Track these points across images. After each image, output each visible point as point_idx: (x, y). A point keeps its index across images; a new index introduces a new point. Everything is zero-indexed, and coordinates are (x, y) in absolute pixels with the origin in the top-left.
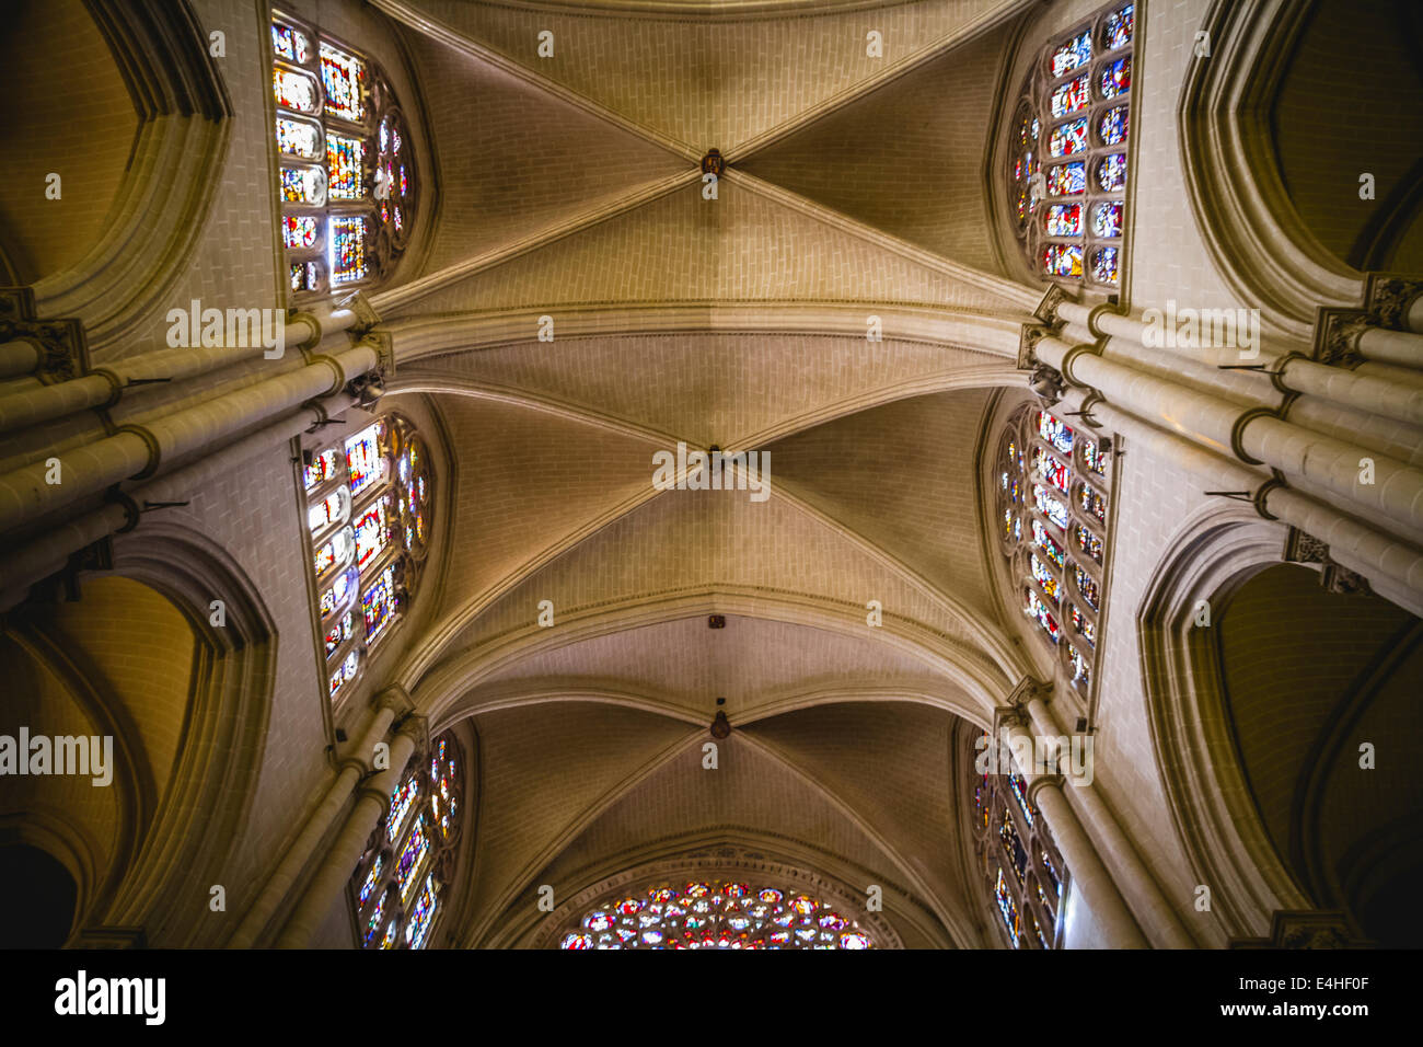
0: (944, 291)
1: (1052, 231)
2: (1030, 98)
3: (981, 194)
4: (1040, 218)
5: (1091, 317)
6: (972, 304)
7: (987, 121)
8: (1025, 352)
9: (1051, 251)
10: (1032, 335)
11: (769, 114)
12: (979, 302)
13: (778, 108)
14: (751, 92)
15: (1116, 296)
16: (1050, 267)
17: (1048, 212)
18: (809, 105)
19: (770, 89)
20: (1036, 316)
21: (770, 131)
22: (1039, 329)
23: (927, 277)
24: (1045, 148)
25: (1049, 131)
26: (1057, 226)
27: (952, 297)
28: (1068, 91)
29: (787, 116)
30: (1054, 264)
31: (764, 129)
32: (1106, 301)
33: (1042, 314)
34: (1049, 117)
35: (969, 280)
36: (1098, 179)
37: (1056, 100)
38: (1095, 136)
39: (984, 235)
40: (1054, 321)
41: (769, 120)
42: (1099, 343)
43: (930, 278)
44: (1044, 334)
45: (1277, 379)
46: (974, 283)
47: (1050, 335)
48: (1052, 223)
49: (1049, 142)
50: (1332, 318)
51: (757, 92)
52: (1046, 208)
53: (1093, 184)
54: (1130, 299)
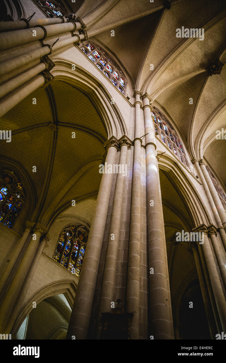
0: (103, 22)
1: (96, 52)
2: (121, 72)
3: (112, 49)
4: (100, 52)
5: (79, 37)
6: (96, 25)
7: (123, 63)
8: (81, 21)
9: (93, 48)
10: (83, 26)
11: (164, 27)
12: (95, 26)
13: (163, 29)
14: (170, 28)
15: (79, 45)
16: (90, 45)
17: (100, 55)
18: (158, 35)
19: (167, 32)
20: (86, 31)
21: (161, 23)
22: (83, 28)
23: (108, 22)
24: (111, 65)
25: (113, 68)
26: (96, 53)
27: (100, 22)
28: (117, 77)
29: (160, 29)
30: (90, 46)
31: (162, 23)
32: (79, 43)
33: (85, 32)
34: (115, 71)
35: (101, 28)
36: (99, 65)
37: (117, 74)
38: (107, 72)
39: (104, 42)
40: (82, 33)
41: (163, 25)
42: (73, 34)
43: (107, 22)
44: (81, 28)
45: (49, 46)
46: (100, 29)
47: (80, 29)
48: (97, 54)
49: (111, 67)
50: (52, 65)
51: (169, 29)
52: (101, 55)
53: (99, 64)
54: (76, 47)
